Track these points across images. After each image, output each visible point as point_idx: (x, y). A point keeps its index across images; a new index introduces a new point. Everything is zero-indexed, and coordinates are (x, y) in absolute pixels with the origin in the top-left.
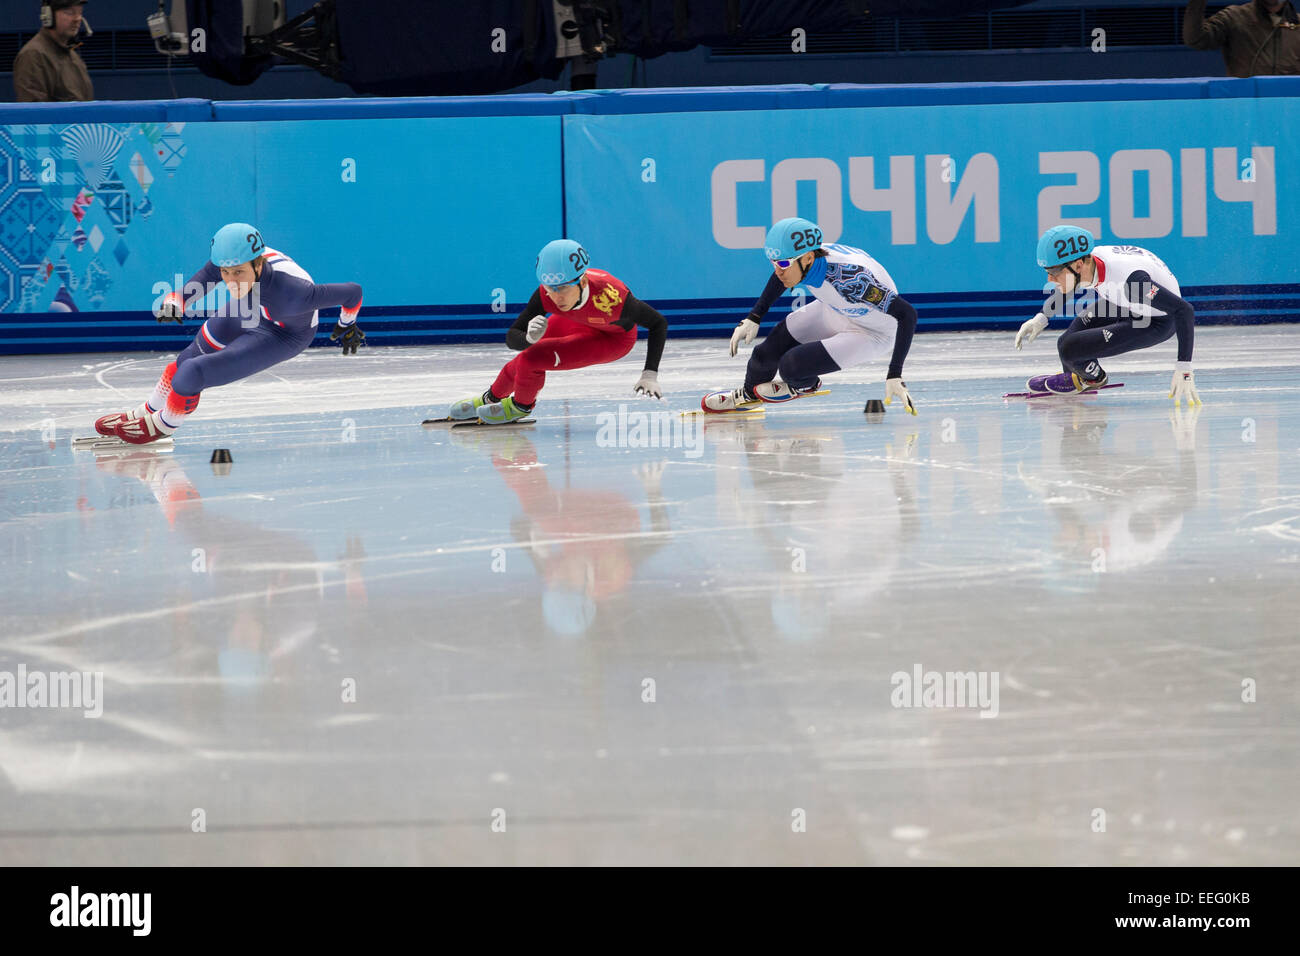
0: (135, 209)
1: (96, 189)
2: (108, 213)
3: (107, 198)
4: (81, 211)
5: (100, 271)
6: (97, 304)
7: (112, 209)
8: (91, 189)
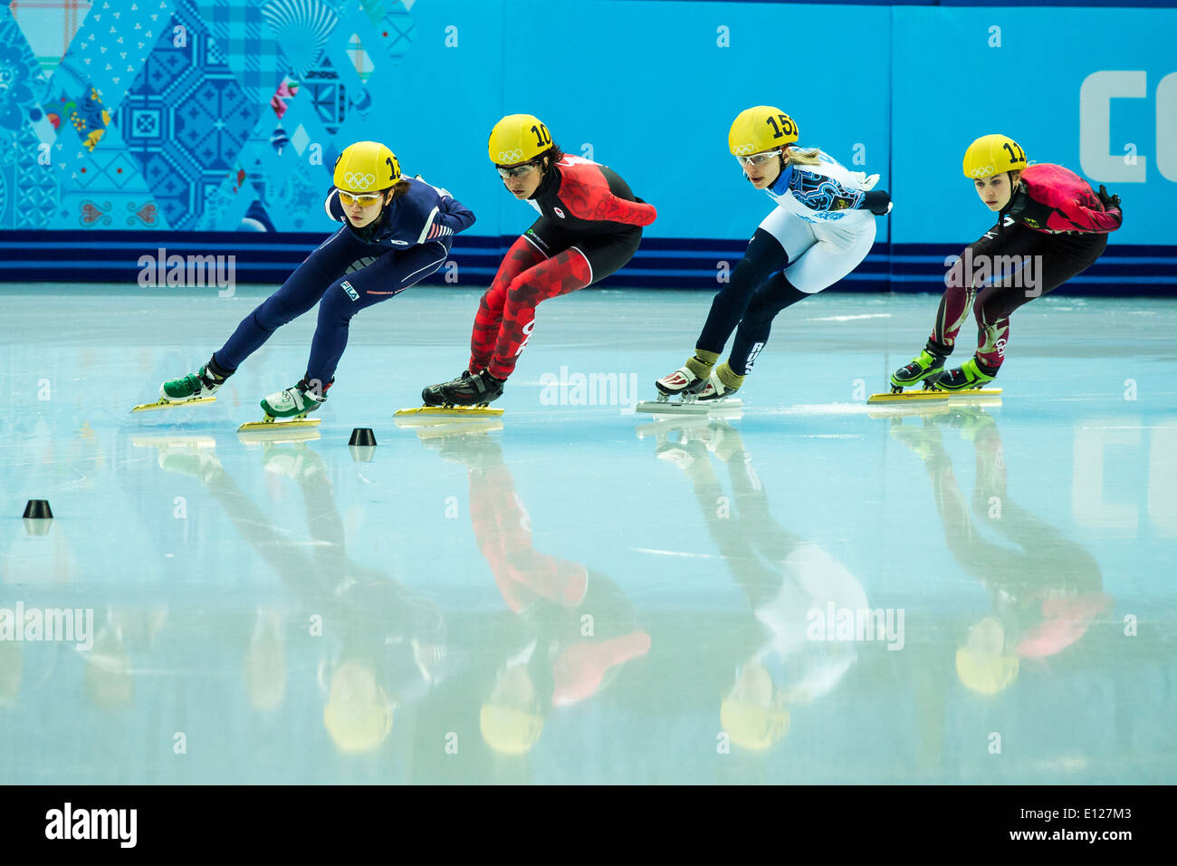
0: (351, 104)
1: (302, 78)
2: (316, 108)
3: (316, 90)
4: (283, 105)
5: (306, 182)
6: (299, 222)
7: (322, 103)
8: (297, 78)
